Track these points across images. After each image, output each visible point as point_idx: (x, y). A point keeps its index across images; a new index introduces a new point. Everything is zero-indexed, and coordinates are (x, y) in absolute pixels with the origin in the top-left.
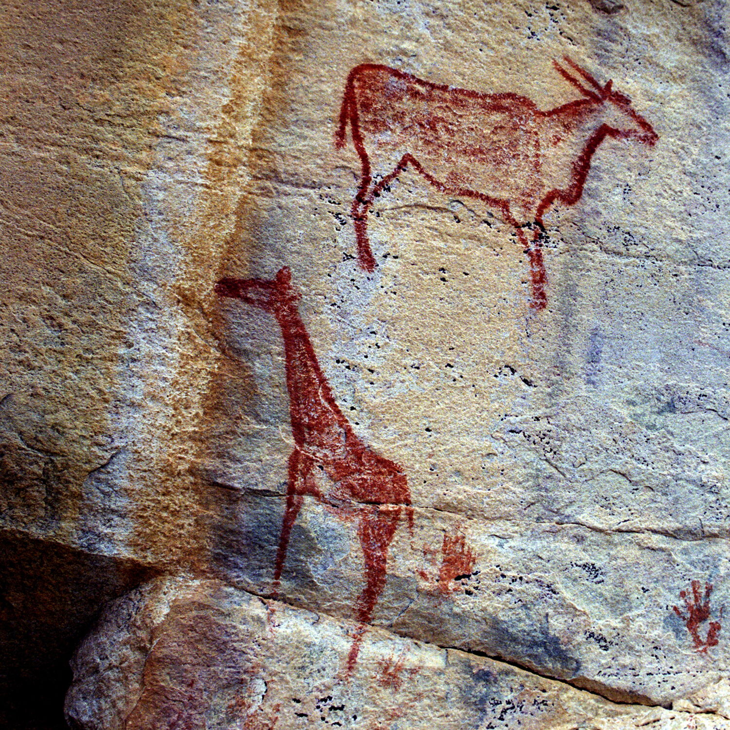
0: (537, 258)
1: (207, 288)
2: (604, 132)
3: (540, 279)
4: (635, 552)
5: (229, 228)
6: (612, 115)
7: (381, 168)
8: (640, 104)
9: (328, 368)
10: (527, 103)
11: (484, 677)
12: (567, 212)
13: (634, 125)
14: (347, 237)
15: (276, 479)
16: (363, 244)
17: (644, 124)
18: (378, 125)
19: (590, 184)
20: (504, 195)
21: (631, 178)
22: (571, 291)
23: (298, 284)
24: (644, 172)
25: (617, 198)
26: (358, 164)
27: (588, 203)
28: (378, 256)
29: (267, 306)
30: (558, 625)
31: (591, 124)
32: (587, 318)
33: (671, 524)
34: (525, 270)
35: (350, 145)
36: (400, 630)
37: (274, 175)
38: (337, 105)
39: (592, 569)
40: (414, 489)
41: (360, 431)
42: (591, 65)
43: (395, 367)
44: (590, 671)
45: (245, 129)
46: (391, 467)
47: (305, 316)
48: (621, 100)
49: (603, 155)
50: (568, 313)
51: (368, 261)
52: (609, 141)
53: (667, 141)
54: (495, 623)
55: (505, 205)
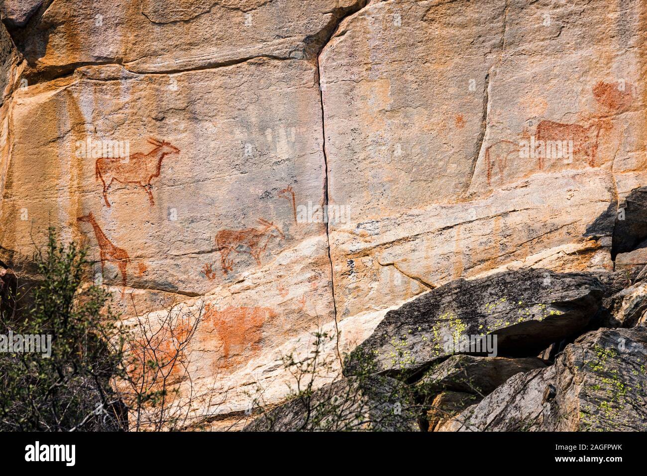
0: (150, 193)
1: (75, 221)
2: (164, 154)
3: (152, 198)
4: (188, 259)
5: (77, 206)
6: (166, 149)
7: (108, 183)
8: (173, 144)
9: (104, 232)
10: (141, 154)
11: (155, 294)
12: (156, 179)
13: (172, 150)
14: (103, 201)
15: (98, 258)
16: (107, 202)
17: (175, 148)
18: (105, 172)
19: (162, 170)
20: (139, 180)
21: (173, 165)
22: (160, 199)
23: (94, 215)
24: (177, 162)
25: (170, 171)
26: (102, 183)
27: (162, 175)
28: (111, 203)
29: (88, 221)
30: (170, 279)
31: (160, 153)
32: (166, 205)
33: (197, 251)
34: (148, 197)
35: (100, 179)
36: (133, 287)
37: (83, 191)
38: (95, 170)
39: (177, 265)
40: (129, 255)
41: (115, 244)
42: (159, 137)
43: (120, 228)
44: (180, 289)
45: (75, 183)
46: (123, 251)
47: (97, 222)
48: (168, 144)
49: (165, 161)
50: (160, 204)
51: (109, 205)
52: (166, 157)
53: (183, 151)
54: (154, 281)
55: (140, 182)
